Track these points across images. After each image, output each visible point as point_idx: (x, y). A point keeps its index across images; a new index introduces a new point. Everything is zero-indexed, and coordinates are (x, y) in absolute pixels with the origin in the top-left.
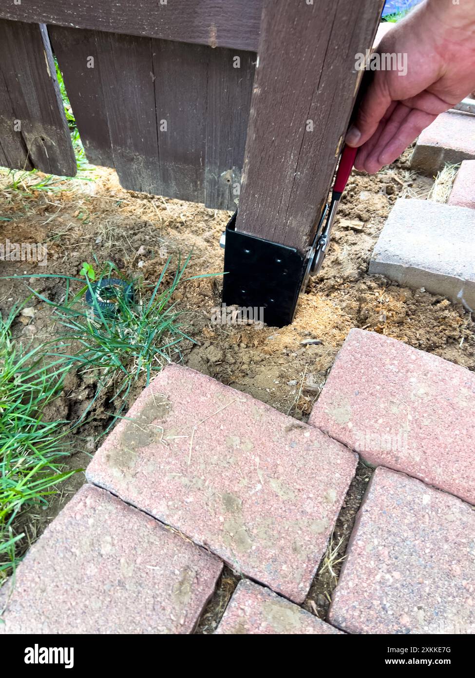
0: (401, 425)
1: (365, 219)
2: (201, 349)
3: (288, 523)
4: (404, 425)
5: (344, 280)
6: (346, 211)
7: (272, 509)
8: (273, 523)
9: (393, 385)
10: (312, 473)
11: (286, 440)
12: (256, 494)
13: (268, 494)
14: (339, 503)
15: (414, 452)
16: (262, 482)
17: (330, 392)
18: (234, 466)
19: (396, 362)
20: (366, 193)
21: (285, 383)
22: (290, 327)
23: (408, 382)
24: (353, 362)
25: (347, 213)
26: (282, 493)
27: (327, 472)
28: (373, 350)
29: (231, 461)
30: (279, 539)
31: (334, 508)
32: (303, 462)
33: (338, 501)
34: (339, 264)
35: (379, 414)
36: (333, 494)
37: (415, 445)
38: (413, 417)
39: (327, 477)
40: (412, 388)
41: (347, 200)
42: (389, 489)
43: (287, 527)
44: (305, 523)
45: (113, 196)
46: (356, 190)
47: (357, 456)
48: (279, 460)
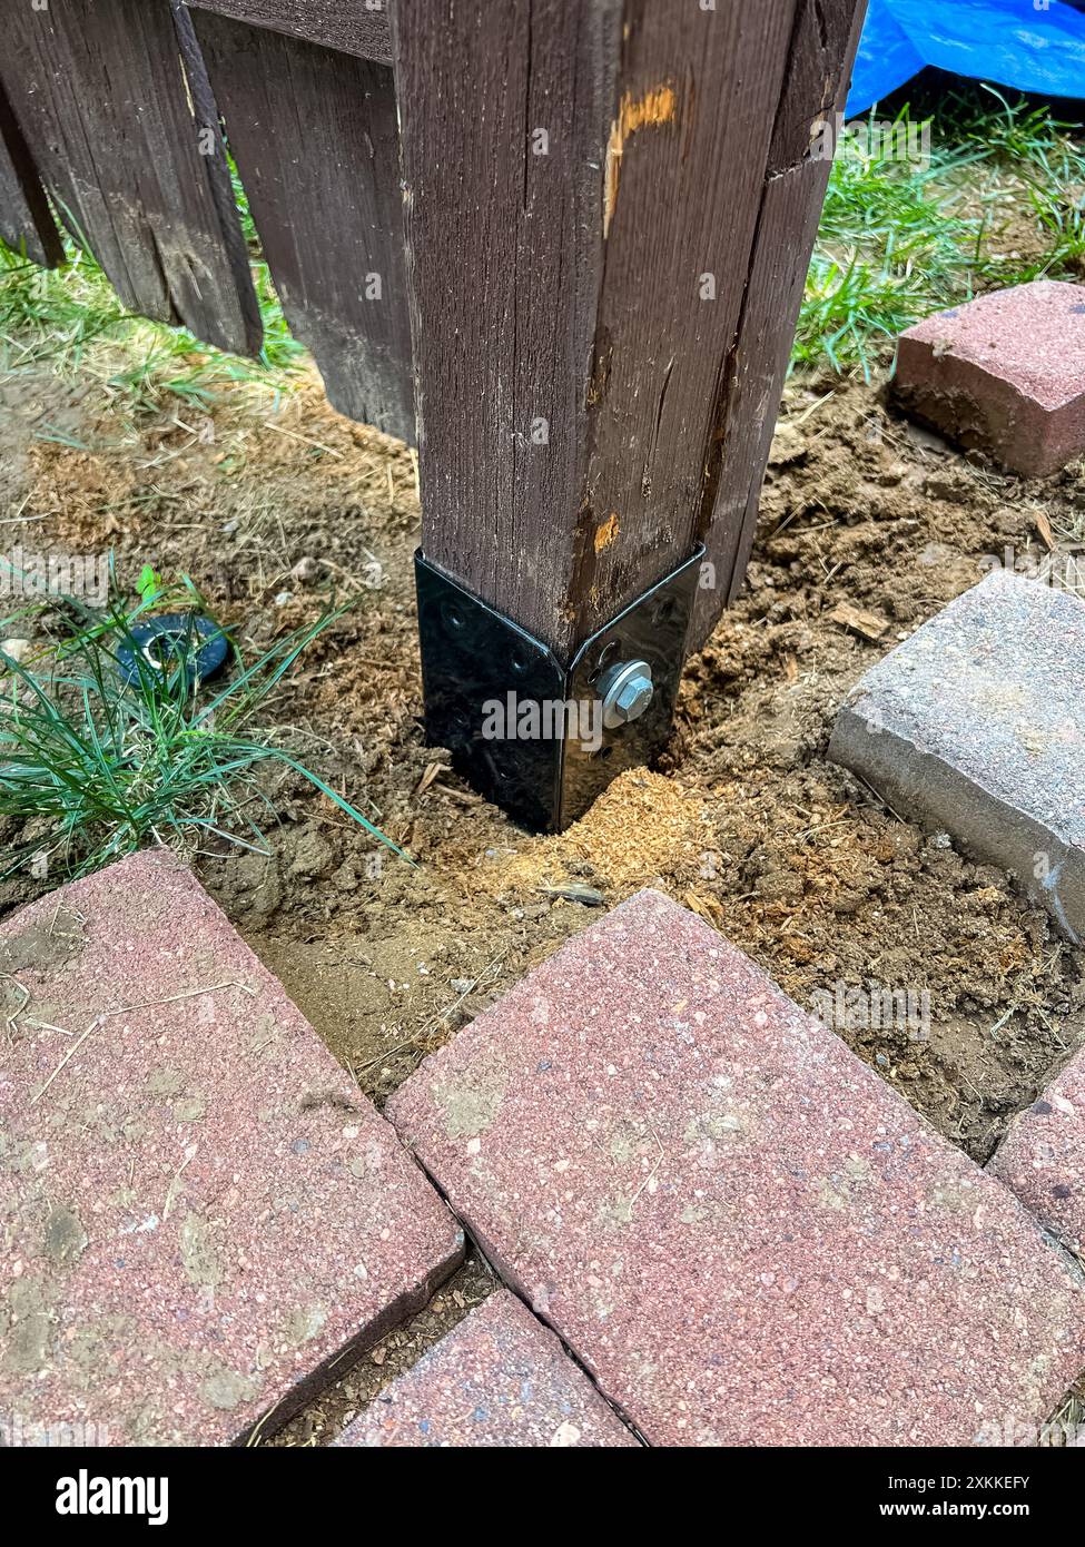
0: (613, 1198)
1: (902, 616)
2: (294, 832)
3: (160, 1346)
4: (620, 1199)
5: (762, 758)
6: (862, 583)
7: (147, 1293)
8: (123, 1333)
9: (656, 1075)
10: (299, 1239)
11: (289, 1128)
12: (130, 1239)
13: (160, 1250)
14: (321, 1350)
15: (604, 1287)
16: (166, 1210)
17: (475, 1041)
18: (128, 1147)
19: (700, 1016)
20: (942, 549)
21: (443, 978)
22: (552, 842)
23: (703, 1084)
24: (583, 980)
25: (863, 588)
26: (194, 1261)
27: (340, 1251)
28: (656, 962)
29: (129, 1130)
30: (113, 1380)
31: (298, 1356)
32: (294, 1201)
33: (321, 1341)
34: (771, 715)
35: (570, 1144)
36: (316, 1318)
37: (617, 1269)
38: (661, 1189)
39: (332, 1264)
40: (707, 1103)
41: (882, 557)
42: (479, 1366)
43: (150, 1357)
44: (200, 1366)
45: (311, 436)
46: (917, 535)
47: (460, 1238)
48: (243, 1172)
